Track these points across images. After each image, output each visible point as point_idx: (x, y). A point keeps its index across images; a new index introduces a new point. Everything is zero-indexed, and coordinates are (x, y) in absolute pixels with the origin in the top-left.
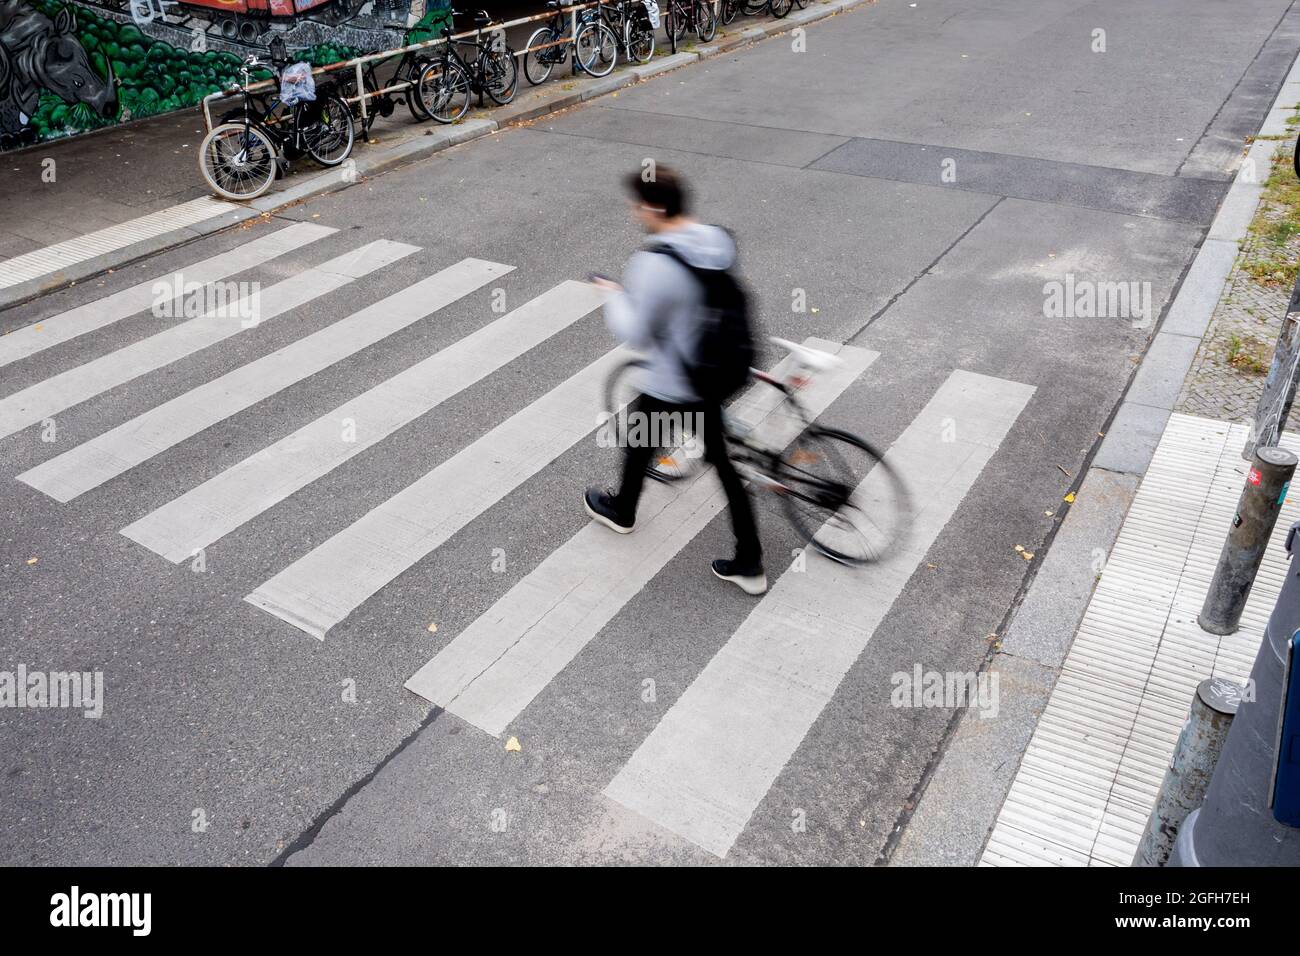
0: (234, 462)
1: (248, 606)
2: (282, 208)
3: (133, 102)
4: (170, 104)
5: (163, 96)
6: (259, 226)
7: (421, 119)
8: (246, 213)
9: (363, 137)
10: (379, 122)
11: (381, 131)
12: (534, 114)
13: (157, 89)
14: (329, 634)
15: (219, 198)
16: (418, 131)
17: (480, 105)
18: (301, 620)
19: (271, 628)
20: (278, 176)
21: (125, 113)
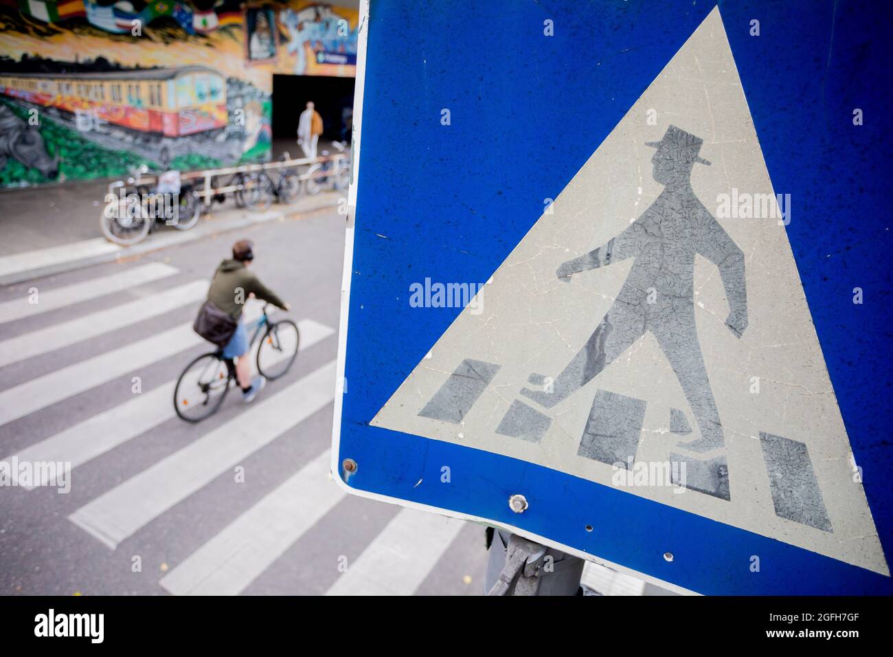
0: (83, 419)
1: (69, 523)
2: (148, 253)
3: (68, 172)
4: (93, 176)
5: (89, 170)
6: (132, 262)
7: (240, 207)
8: (126, 253)
9: (204, 214)
10: (216, 205)
11: (216, 211)
12: (307, 212)
13: (86, 166)
14: (120, 545)
15: (109, 241)
16: (239, 213)
17: (277, 202)
18: (104, 534)
19: (82, 538)
20: (150, 232)
21: (62, 178)
